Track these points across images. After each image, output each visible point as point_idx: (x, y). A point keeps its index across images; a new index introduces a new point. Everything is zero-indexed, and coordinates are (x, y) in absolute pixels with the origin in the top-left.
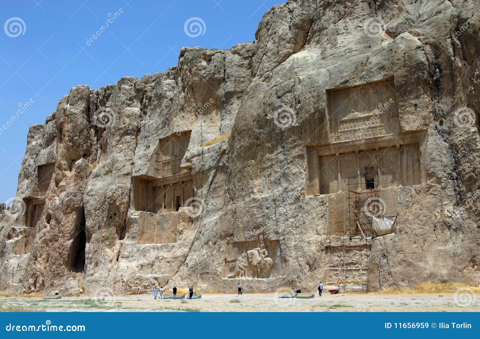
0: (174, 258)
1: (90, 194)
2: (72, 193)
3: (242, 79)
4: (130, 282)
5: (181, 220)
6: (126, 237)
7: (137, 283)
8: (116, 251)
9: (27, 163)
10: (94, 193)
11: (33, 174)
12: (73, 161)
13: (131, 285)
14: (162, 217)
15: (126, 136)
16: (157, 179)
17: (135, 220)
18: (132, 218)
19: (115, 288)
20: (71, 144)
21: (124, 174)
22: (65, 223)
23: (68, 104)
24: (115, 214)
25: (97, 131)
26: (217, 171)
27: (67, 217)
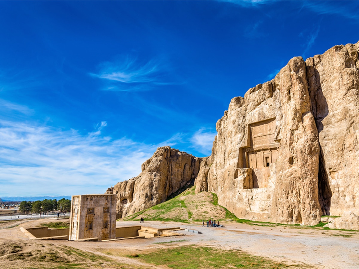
1: (325, 138)
2: (310, 139)
9: (237, 123)
10: (330, 137)
11: (244, 131)
12: (303, 114)
15: (352, 90)
20: (302, 100)
22: (310, 163)
23: (291, 71)
25: (310, 92)
27: (311, 158)
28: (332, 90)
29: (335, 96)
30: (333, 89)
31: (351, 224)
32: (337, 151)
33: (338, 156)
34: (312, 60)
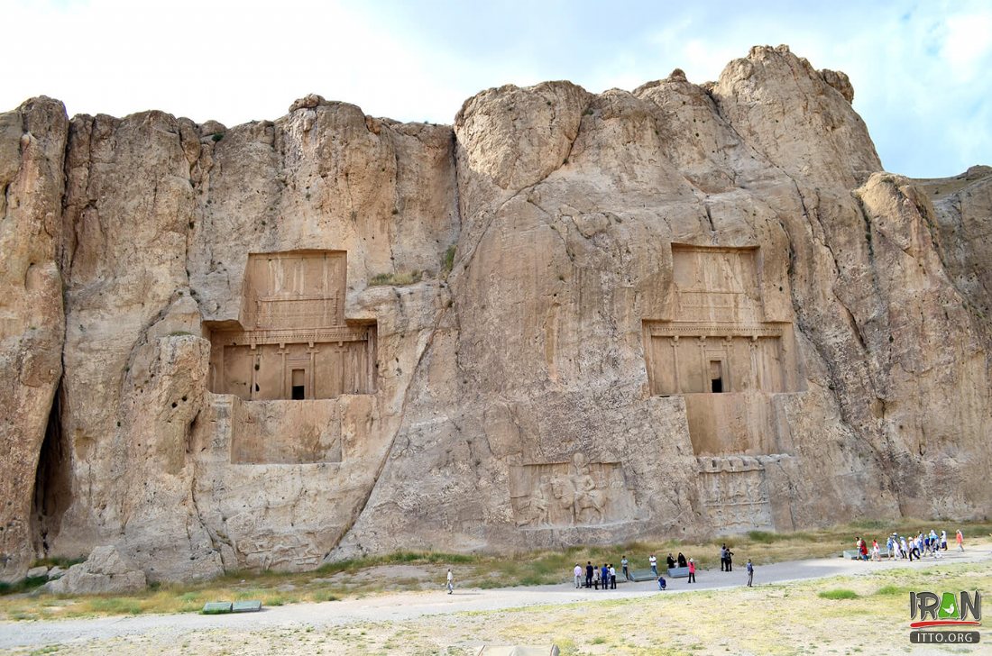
0: (344, 492)
1: (81, 345)
2: (41, 342)
4: (243, 545)
5: (349, 420)
6: (199, 448)
7: (261, 546)
8: (188, 479)
10: (95, 345)
12: (32, 264)
13: (247, 551)
14: (259, 409)
15: (171, 232)
16: (243, 331)
17: (224, 414)
18: (214, 409)
19: (226, 560)
20: (38, 224)
21: (186, 314)
22: (27, 409)
23: (25, 131)
24: (184, 399)
25: (65, 207)
26: (434, 334)
27: (30, 395)
28: (123, 219)
29: (128, 237)
30: (127, 217)
31: (107, 578)
32: (106, 384)
33: (106, 399)
34: (91, 123)
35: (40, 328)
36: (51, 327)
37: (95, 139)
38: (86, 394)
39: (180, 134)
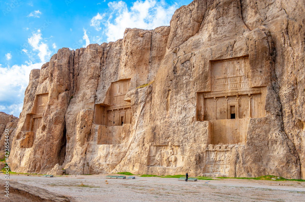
0: (119, 153)
1: (69, 113)
2: (59, 113)
3: (161, 49)
5: (124, 131)
6: (91, 140)
7: (97, 167)
8: (85, 148)
9: (30, 93)
10: (72, 113)
11: (34, 100)
12: (60, 93)
13: (94, 168)
14: (112, 129)
15: (92, 80)
16: (110, 106)
17: (96, 130)
18: (94, 129)
19: (84, 170)
20: (58, 83)
21: (90, 103)
22: (54, 130)
23: (56, 59)
24: (85, 126)
25: (74, 76)
26: (145, 104)
27: (55, 127)
29: (83, 82)
30: (83, 77)
33: (72, 127)
34: (78, 51)
35: (59, 110)
36: (62, 109)
37: (79, 55)
38: (69, 126)
39: (97, 50)
